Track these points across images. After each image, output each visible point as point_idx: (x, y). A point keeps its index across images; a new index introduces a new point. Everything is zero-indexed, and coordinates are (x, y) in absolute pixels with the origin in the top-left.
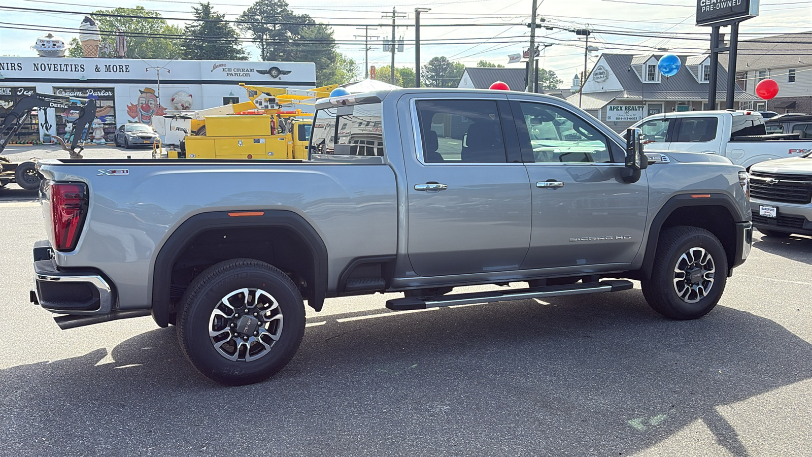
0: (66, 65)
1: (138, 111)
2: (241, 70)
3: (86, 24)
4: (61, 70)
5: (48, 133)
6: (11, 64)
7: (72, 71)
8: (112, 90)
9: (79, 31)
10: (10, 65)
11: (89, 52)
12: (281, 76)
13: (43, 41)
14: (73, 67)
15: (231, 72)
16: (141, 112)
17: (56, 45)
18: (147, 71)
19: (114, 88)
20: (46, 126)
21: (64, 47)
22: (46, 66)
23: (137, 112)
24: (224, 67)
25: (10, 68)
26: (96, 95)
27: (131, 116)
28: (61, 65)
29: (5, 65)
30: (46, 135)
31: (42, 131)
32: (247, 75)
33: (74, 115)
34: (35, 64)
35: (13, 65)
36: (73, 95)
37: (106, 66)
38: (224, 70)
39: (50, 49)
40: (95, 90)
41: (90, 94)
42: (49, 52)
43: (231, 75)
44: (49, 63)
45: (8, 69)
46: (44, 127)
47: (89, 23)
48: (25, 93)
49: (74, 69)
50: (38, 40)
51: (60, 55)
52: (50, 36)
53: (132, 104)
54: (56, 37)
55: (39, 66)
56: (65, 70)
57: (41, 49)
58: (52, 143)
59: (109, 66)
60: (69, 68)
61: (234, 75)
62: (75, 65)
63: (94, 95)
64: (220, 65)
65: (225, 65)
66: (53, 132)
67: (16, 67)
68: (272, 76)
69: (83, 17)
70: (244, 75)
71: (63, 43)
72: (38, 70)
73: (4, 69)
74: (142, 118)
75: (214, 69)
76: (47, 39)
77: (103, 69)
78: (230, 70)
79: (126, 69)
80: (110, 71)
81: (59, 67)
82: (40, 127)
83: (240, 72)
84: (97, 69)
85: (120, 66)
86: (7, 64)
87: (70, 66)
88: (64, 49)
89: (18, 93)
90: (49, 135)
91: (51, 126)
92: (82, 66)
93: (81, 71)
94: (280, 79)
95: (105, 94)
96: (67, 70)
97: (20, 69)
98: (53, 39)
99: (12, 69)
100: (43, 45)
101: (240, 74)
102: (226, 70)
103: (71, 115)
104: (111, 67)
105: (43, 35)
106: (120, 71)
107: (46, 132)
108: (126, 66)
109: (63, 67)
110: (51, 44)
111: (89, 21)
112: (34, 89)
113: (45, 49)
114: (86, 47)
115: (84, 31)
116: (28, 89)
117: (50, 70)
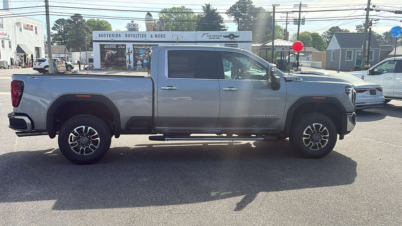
0: (139, 34)
2: (216, 36)
3: (147, 16)
4: (136, 37)
5: (130, 65)
6: (116, 34)
7: (141, 37)
9: (145, 20)
10: (116, 35)
11: (148, 28)
12: (235, 38)
13: (130, 24)
14: (141, 35)
15: (211, 37)
17: (135, 26)
18: (173, 37)
19: (158, 45)
20: (129, 62)
21: (138, 26)
22: (131, 35)
24: (208, 35)
25: (116, 36)
28: (136, 34)
29: (114, 35)
30: (129, 66)
31: (128, 64)
32: (218, 38)
33: (141, 57)
34: (126, 34)
35: (117, 35)
36: (141, 48)
37: (155, 35)
38: (208, 36)
39: (132, 28)
40: (150, 45)
41: (148, 47)
42: (132, 29)
43: (211, 38)
44: (132, 34)
45: (115, 37)
46: (128, 62)
47: (149, 15)
48: (121, 47)
49: (142, 36)
50: (128, 23)
51: (136, 30)
52: (133, 22)
54: (135, 22)
55: (128, 35)
56: (138, 37)
57: (128, 28)
58: (131, 70)
59: (157, 35)
60: (140, 36)
61: (212, 38)
62: (142, 35)
64: (206, 34)
65: (208, 34)
66: (132, 64)
67: (118, 36)
68: (230, 38)
69: (147, 13)
70: (217, 38)
71: (138, 25)
72: (127, 37)
73: (113, 37)
75: (203, 35)
76: (131, 23)
77: (154, 36)
78: (210, 36)
79: (164, 36)
80: (157, 37)
81: (135, 36)
82: (127, 62)
83: (215, 37)
84: (152, 36)
85: (161, 35)
86: (115, 34)
87: (140, 35)
88: (138, 27)
89: (119, 47)
90: (130, 66)
91: (131, 62)
92: (145, 35)
93: (145, 37)
94: (234, 40)
96: (139, 37)
97: (120, 36)
98: (134, 23)
99: (117, 37)
100: (130, 26)
101: (215, 38)
102: (209, 36)
103: (140, 57)
104: (158, 35)
105: (130, 22)
106: (161, 37)
107: (129, 64)
108: (164, 35)
109: (137, 36)
110: (133, 25)
111: (149, 14)
112: (125, 45)
113: (130, 28)
114: (147, 26)
115: (147, 20)
116: (123, 45)
117: (132, 37)
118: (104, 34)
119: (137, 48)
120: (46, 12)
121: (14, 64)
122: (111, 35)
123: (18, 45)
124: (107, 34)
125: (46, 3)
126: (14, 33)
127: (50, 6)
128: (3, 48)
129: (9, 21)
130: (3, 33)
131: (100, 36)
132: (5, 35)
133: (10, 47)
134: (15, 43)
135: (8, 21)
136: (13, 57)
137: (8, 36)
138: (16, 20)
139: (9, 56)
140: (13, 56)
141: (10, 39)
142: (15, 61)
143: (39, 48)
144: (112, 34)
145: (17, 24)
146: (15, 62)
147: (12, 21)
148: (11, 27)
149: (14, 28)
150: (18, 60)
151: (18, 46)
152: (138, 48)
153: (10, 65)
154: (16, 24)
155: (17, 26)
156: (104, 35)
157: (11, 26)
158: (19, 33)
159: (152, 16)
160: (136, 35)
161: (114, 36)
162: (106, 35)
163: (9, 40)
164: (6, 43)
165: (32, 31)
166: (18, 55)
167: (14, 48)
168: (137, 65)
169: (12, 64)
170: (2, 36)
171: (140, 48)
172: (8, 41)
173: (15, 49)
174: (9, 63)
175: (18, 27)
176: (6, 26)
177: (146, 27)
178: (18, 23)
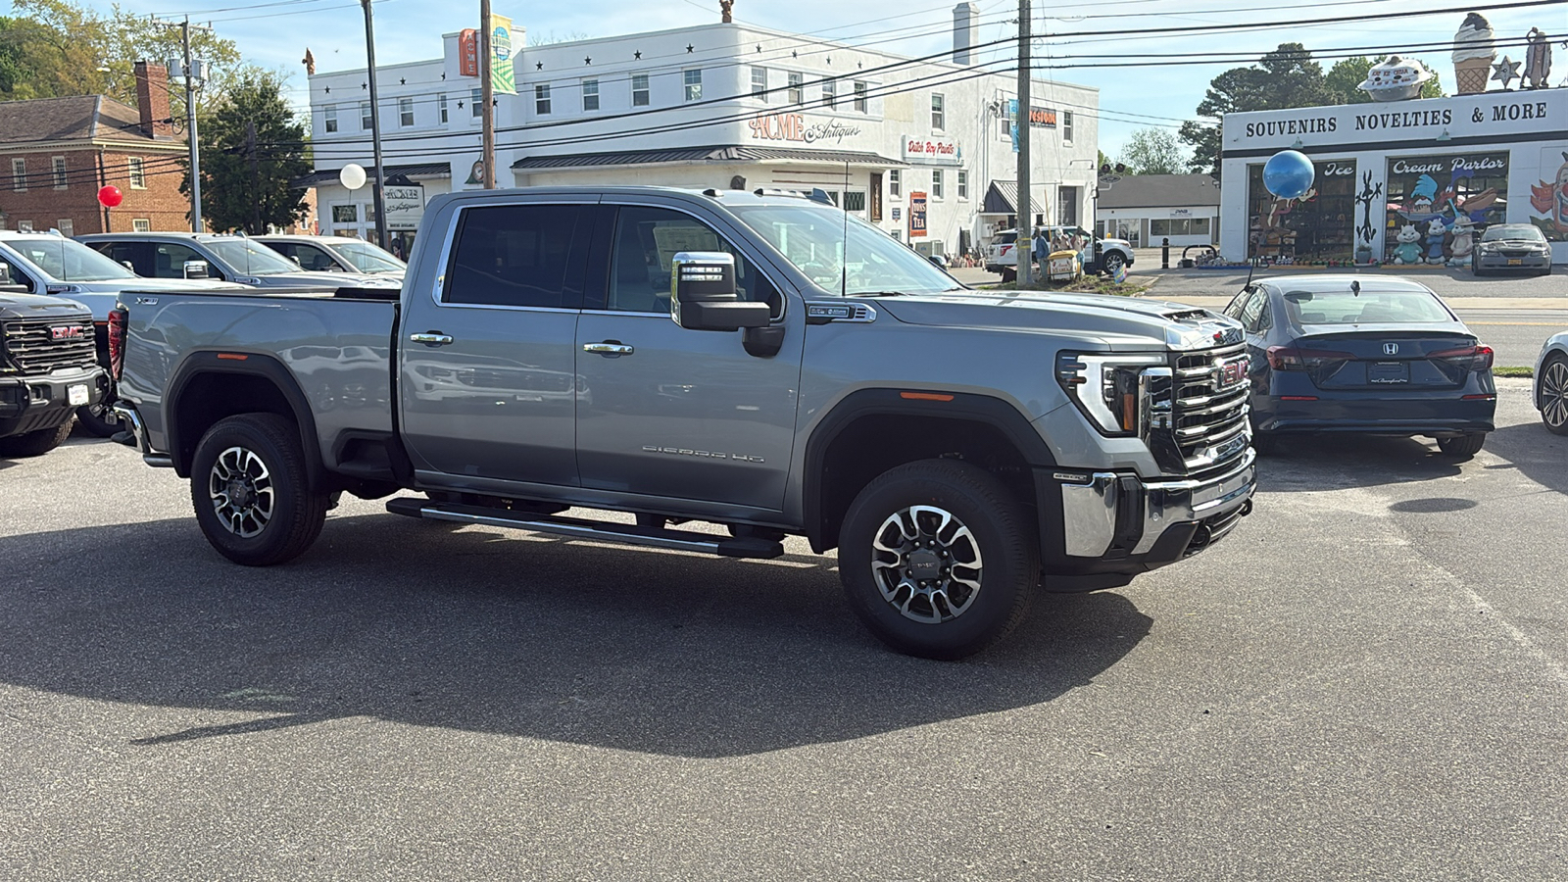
0: (1416, 113)
1: (1555, 196)
3: (1466, 28)
4: (1405, 125)
5: (1367, 245)
6: (1319, 120)
7: (1425, 124)
8: (1504, 156)
9: (1452, 46)
10: (1316, 123)
11: (1467, 83)
14: (1430, 115)
16: (1561, 199)
17: (1401, 77)
19: (1508, 153)
20: (1366, 232)
21: (1417, 79)
22: (1380, 118)
23: (1552, 199)
25: (1316, 128)
26: (1470, 168)
27: (1537, 208)
28: (1406, 114)
29: (1309, 123)
30: (1362, 249)
31: (1358, 241)
33: (1422, 210)
34: (1359, 118)
35: (1322, 122)
36: (1424, 170)
37: (1496, 108)
39: (1387, 86)
40: (1469, 157)
41: (1459, 166)
42: (1385, 91)
44: (1385, 113)
45: (1312, 131)
46: (1362, 235)
47: (1473, 26)
48: (1338, 172)
49: (1429, 121)
51: (1406, 95)
52: (1394, 61)
53: (1542, 183)
54: (1406, 62)
55: (1367, 119)
56: (1413, 123)
57: (1373, 88)
58: (1370, 264)
59: (1503, 107)
60: (1421, 120)
62: (1433, 112)
63: (1465, 168)
66: (1377, 243)
67: (1327, 125)
69: (1464, 15)
71: (1416, 72)
72: (1363, 128)
73: (1305, 131)
74: (1562, 212)
77: (1488, 114)
79: (1539, 110)
80: (1503, 119)
81: (1401, 119)
82: (1355, 233)
84: (1477, 117)
85: (1525, 106)
86: (1312, 121)
87: (1423, 115)
88: (1415, 82)
89: (1327, 173)
90: (1368, 249)
91: (1375, 231)
92: (1447, 113)
93: (1444, 122)
95: (1489, 166)
96: (1416, 124)
97: (1332, 128)
98: (1399, 66)
99: (1319, 130)
100: (1377, 79)
103: (1415, 210)
104: (1507, 110)
106: (1525, 117)
107: (1364, 242)
108: (1539, 105)
109: (1411, 119)
110: (1392, 76)
111: (1475, 21)
112: (1352, 163)
113: (1379, 87)
114: (1462, 75)
115: (1460, 45)
116: (1340, 164)
117: (1384, 126)
118: (1269, 124)
119: (1407, 171)
120: (1020, 59)
121: (970, 251)
122: (1298, 123)
123: (992, 183)
124: (1280, 123)
125: (1020, 28)
126: (980, 142)
127: (1033, 37)
128: (937, 198)
129: (966, 100)
130: (940, 144)
131: (1250, 133)
132: (948, 150)
133: (963, 191)
134: (980, 176)
135: (962, 100)
136: (970, 227)
137: (959, 155)
138: (993, 94)
139: (956, 223)
140: (970, 221)
141: (965, 164)
142: (978, 242)
143: (1075, 188)
144: (1301, 122)
145: (994, 109)
146: (974, 244)
147: (977, 100)
148: (971, 121)
149: (981, 125)
150: (988, 236)
151: (992, 187)
152: (1412, 170)
153: (958, 253)
154: (992, 107)
155: (993, 117)
156: (1267, 126)
157: (973, 116)
158: (999, 139)
159: (1490, 24)
160: (1403, 116)
161: (1309, 129)
162: (1277, 125)
163: (963, 168)
164: (950, 178)
165: (1053, 131)
166: (988, 219)
167: (977, 195)
168: (1396, 245)
169: (963, 251)
170: (935, 157)
171: (1419, 170)
172: (957, 172)
173: (981, 200)
174: (952, 248)
175: (1000, 120)
176: (953, 120)
177: (1458, 76)
178: (1000, 103)
